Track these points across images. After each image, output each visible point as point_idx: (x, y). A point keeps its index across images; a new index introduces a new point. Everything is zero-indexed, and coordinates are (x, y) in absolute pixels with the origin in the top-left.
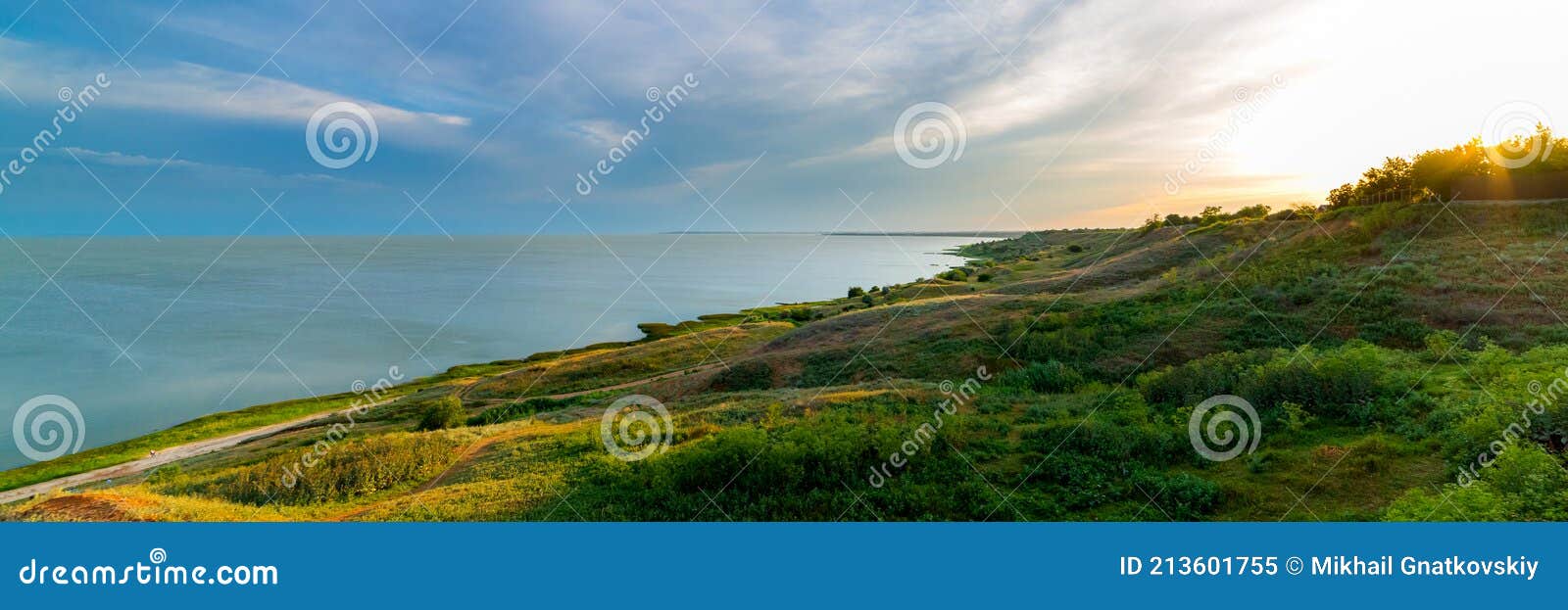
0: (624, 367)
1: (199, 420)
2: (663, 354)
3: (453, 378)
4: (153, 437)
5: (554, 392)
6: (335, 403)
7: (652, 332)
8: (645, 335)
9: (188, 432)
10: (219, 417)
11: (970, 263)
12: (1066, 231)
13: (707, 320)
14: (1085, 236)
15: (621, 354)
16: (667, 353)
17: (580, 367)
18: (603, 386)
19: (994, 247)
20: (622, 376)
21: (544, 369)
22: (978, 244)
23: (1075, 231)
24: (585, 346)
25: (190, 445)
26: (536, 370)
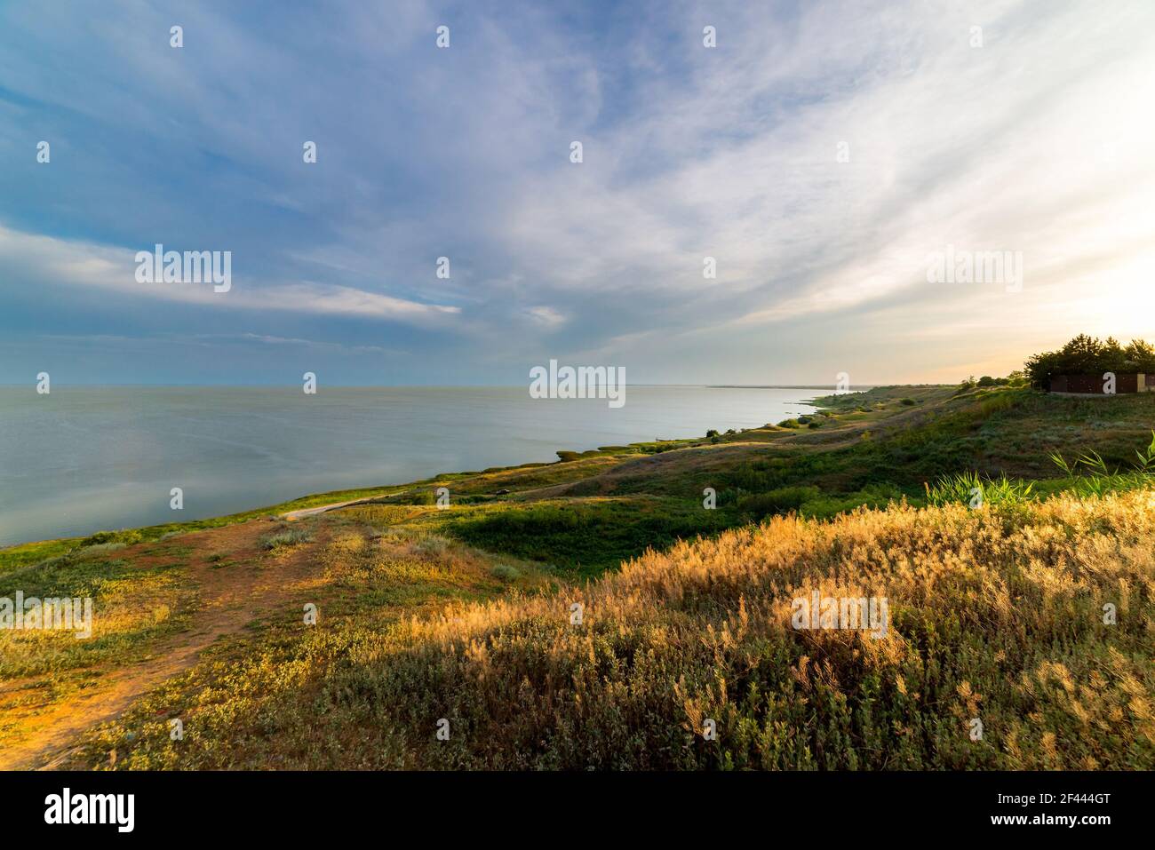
0: (533, 480)
1: (306, 497)
2: (558, 473)
3: (438, 481)
4: (286, 505)
5: (488, 493)
6: (373, 492)
7: (564, 457)
8: (560, 459)
9: (300, 504)
10: (316, 497)
11: (820, 412)
12: (909, 386)
13: (604, 450)
14: (925, 391)
15: (533, 472)
16: (561, 472)
17: (506, 478)
18: (517, 491)
19: (842, 399)
20: (530, 485)
21: (486, 479)
22: (830, 397)
23: (918, 387)
24: (519, 465)
25: (303, 511)
26: (482, 479)
